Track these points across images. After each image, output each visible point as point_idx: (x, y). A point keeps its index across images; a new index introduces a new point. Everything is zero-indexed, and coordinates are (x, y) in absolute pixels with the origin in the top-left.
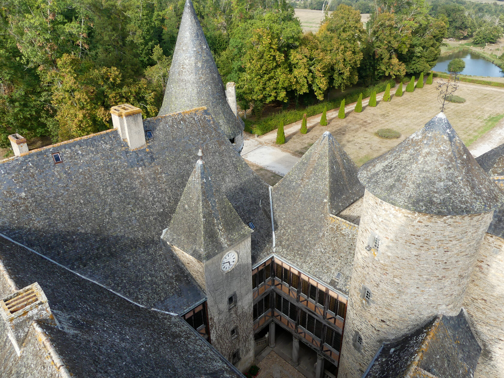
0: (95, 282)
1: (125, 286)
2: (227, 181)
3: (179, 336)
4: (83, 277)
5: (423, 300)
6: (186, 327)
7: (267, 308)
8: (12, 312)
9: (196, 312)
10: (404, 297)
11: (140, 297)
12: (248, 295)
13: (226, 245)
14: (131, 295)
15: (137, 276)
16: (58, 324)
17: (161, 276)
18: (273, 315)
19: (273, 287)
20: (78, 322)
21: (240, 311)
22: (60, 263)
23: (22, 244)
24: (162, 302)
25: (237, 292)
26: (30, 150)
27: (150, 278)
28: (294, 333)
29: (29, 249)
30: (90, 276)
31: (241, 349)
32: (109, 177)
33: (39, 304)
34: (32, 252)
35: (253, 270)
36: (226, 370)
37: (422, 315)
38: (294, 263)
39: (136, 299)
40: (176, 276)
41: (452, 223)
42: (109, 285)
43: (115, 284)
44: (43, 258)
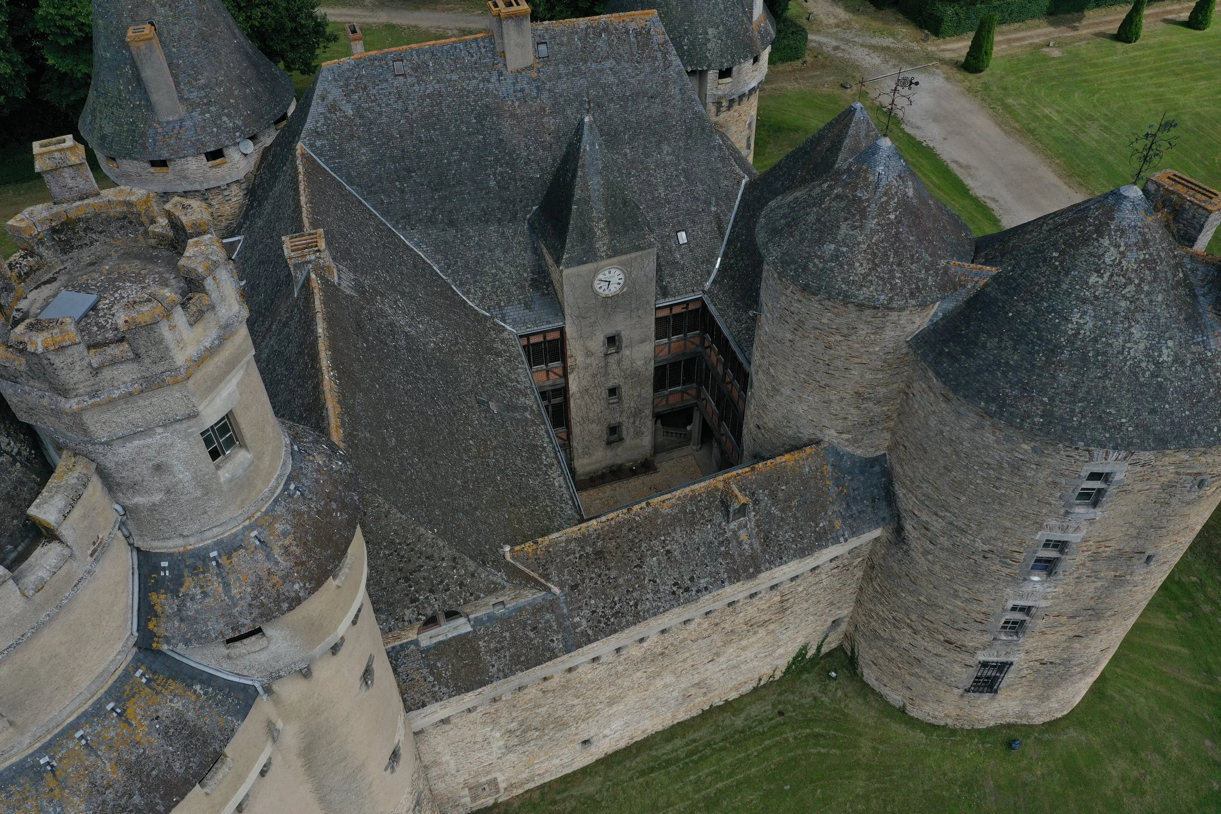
0: (420, 253)
1: (458, 272)
2: (665, 152)
3: (498, 354)
4: (407, 242)
5: (801, 411)
6: (518, 348)
7: (688, 380)
8: (293, 251)
9: (548, 338)
10: (778, 398)
11: (473, 291)
12: (645, 344)
13: (603, 254)
14: (461, 285)
15: (478, 262)
16: (336, 278)
17: (510, 273)
18: (698, 396)
19: (700, 349)
20: (363, 287)
21: (626, 364)
22: (383, 215)
23: (341, 178)
24: (500, 307)
25: (623, 333)
26: (366, 51)
27: (494, 271)
28: (716, 433)
29: (348, 187)
30: (417, 245)
31: (625, 424)
32: (467, 108)
33: (317, 251)
34: (349, 192)
35: (657, 309)
36: (532, 411)
37: (801, 433)
38: (723, 316)
39: (467, 293)
40: (532, 279)
41: (829, 307)
42: (438, 263)
43: (445, 264)
44: (361, 202)
